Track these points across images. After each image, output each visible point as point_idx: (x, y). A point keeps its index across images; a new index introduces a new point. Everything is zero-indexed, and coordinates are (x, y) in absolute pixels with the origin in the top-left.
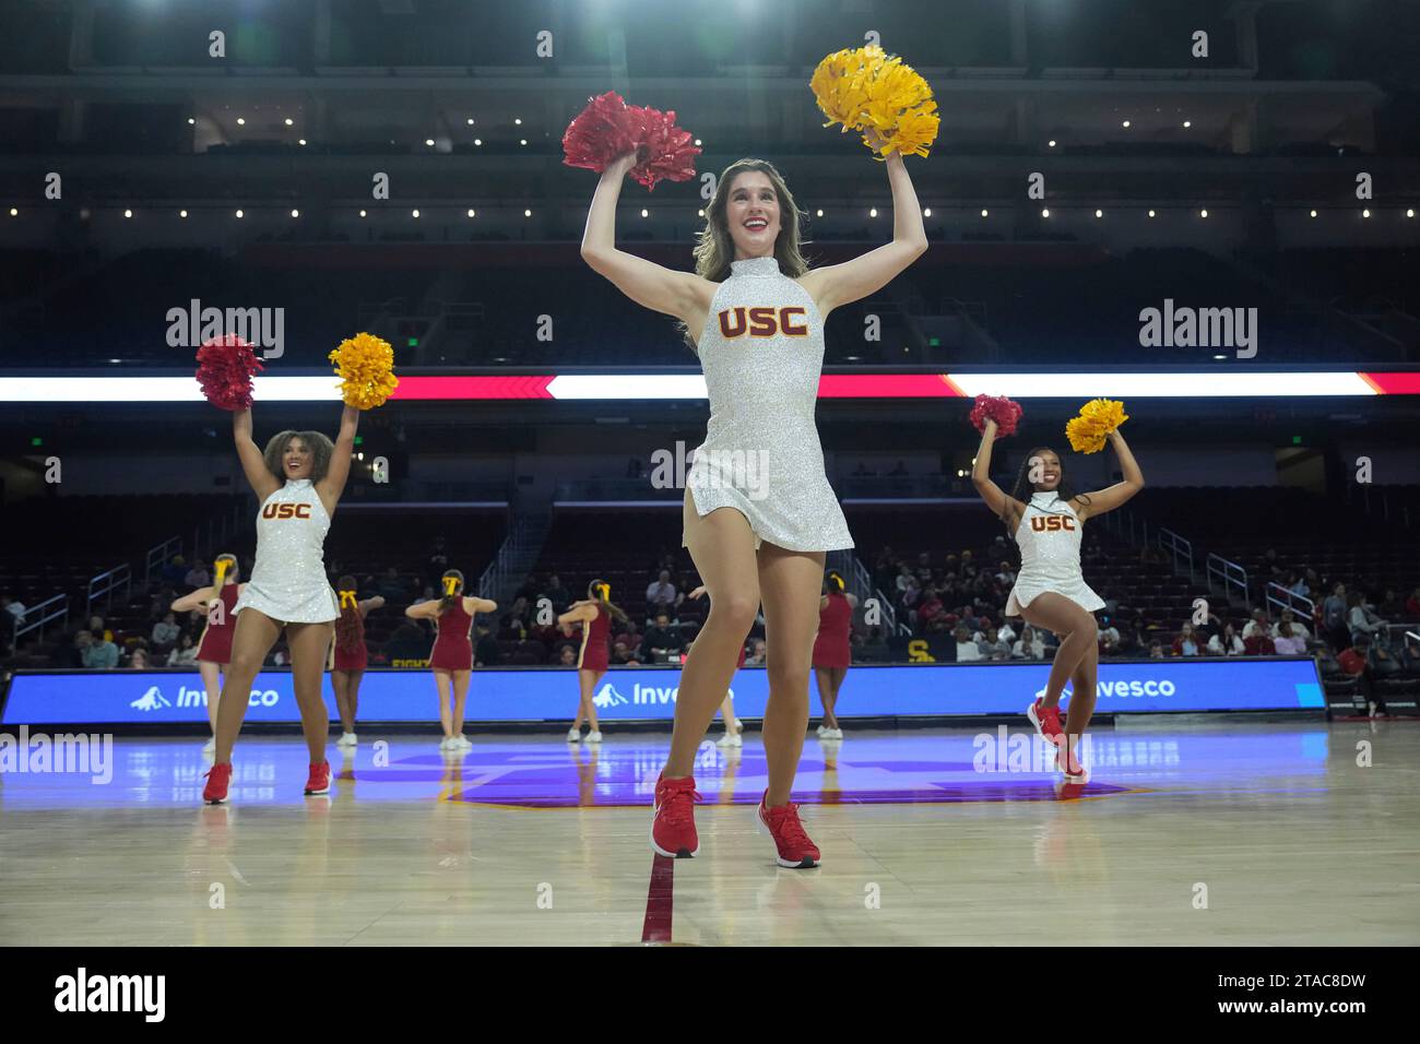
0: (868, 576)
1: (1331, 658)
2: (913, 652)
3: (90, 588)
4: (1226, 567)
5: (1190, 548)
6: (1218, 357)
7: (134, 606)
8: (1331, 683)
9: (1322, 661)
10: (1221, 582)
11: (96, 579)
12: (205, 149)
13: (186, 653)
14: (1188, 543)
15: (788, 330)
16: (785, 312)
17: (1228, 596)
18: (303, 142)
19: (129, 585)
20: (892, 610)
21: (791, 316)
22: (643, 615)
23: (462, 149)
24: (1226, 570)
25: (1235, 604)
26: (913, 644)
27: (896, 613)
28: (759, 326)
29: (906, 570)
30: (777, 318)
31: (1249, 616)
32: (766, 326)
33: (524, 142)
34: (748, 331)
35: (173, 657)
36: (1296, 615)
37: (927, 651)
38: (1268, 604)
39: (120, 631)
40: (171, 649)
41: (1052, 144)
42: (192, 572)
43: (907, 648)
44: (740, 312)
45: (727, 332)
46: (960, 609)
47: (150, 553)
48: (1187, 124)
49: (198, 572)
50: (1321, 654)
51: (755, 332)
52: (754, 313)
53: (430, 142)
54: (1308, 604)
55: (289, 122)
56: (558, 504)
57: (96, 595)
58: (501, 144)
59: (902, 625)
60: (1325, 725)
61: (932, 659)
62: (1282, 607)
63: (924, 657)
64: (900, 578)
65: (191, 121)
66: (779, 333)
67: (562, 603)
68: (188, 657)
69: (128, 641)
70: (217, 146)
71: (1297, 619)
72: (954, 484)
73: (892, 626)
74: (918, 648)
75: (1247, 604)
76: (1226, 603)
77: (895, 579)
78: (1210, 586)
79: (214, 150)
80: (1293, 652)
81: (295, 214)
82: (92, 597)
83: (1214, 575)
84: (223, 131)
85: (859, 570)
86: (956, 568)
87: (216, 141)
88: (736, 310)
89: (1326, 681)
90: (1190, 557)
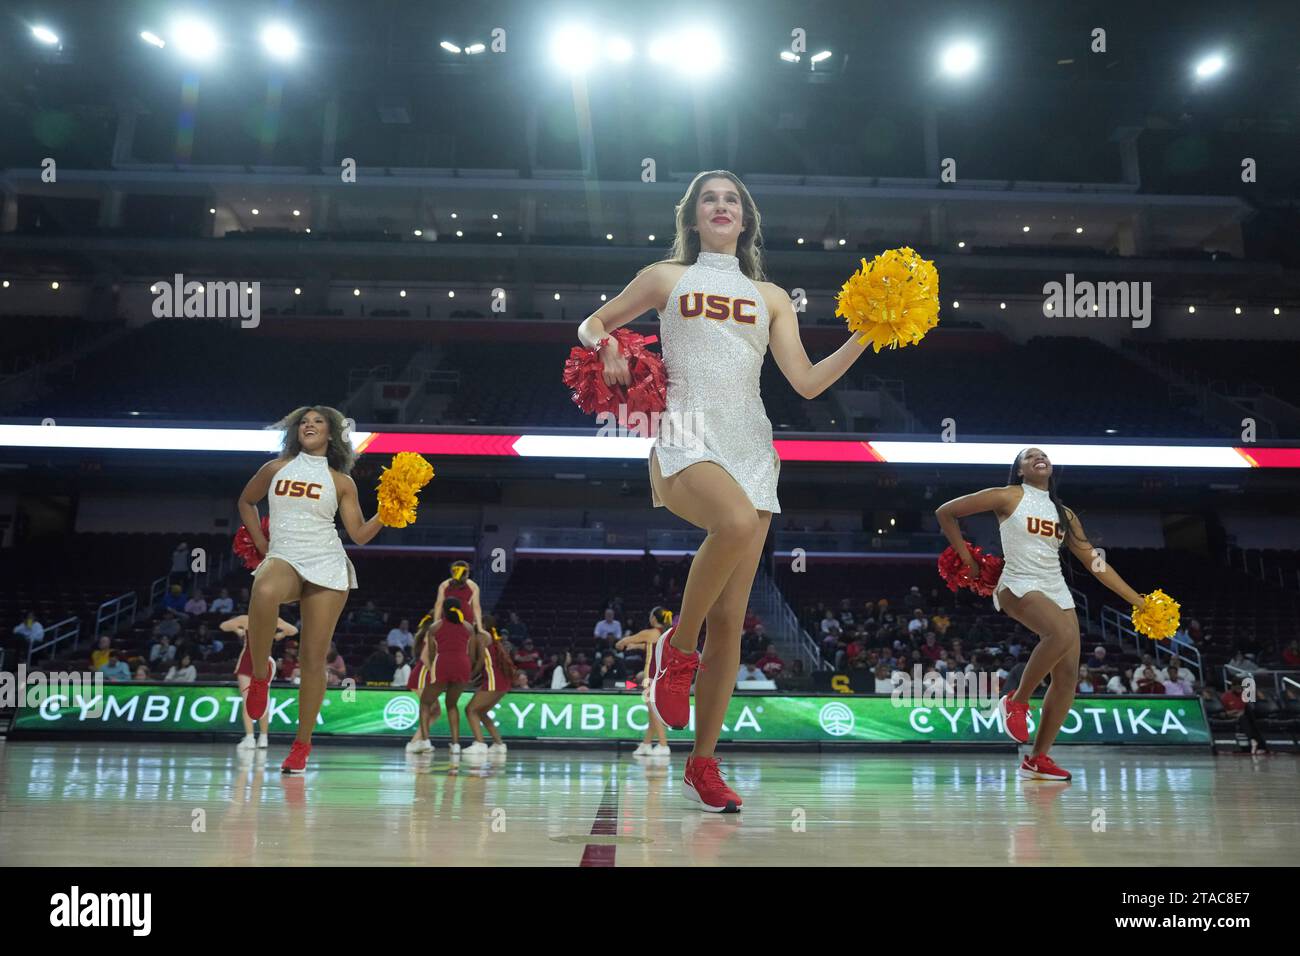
0: (795, 619)
1: (1215, 699)
2: (835, 686)
3: (99, 612)
4: (1118, 618)
5: (1086, 600)
6: (1110, 431)
7: (137, 630)
8: (1215, 721)
9: (1206, 701)
10: (1114, 631)
11: (104, 605)
12: (223, 234)
13: (183, 671)
14: (1084, 596)
15: (739, 318)
16: (738, 303)
17: (1121, 644)
18: (308, 231)
19: (134, 612)
20: (817, 649)
21: (742, 306)
22: (593, 649)
23: (446, 238)
24: (1118, 621)
25: (1128, 651)
26: (836, 679)
27: (821, 652)
28: (714, 310)
29: (829, 614)
30: (731, 306)
31: (1139, 662)
32: (720, 311)
33: (499, 234)
34: (704, 314)
35: (170, 675)
36: (1182, 661)
37: (848, 685)
38: (1157, 652)
39: (124, 651)
40: (170, 667)
41: (962, 245)
42: (191, 601)
43: (830, 682)
44: (699, 297)
45: (686, 313)
46: (879, 649)
47: (155, 583)
48: (1079, 230)
49: (197, 601)
50: (1206, 694)
51: (710, 315)
52: (711, 299)
53: (418, 233)
54: (1194, 651)
55: (297, 213)
56: (518, 550)
57: (103, 619)
58: (480, 235)
59: (826, 662)
60: (1211, 757)
61: (852, 692)
62: (1171, 655)
63: (845, 689)
64: (824, 622)
65: (213, 211)
66: (731, 320)
67: (521, 637)
68: (184, 675)
69: (131, 659)
70: (233, 232)
71: (1183, 665)
72: (874, 540)
73: (817, 663)
74: (840, 683)
75: (1138, 651)
76: (1119, 650)
77: (820, 622)
78: (1104, 636)
79: (230, 235)
80: (1179, 693)
81: (298, 291)
82: (100, 620)
83: (1108, 626)
84: (239, 219)
85: (788, 613)
86: (875, 613)
87: (233, 227)
88: (695, 295)
89: (1211, 719)
90: (1086, 608)
